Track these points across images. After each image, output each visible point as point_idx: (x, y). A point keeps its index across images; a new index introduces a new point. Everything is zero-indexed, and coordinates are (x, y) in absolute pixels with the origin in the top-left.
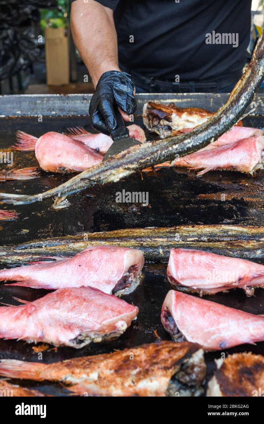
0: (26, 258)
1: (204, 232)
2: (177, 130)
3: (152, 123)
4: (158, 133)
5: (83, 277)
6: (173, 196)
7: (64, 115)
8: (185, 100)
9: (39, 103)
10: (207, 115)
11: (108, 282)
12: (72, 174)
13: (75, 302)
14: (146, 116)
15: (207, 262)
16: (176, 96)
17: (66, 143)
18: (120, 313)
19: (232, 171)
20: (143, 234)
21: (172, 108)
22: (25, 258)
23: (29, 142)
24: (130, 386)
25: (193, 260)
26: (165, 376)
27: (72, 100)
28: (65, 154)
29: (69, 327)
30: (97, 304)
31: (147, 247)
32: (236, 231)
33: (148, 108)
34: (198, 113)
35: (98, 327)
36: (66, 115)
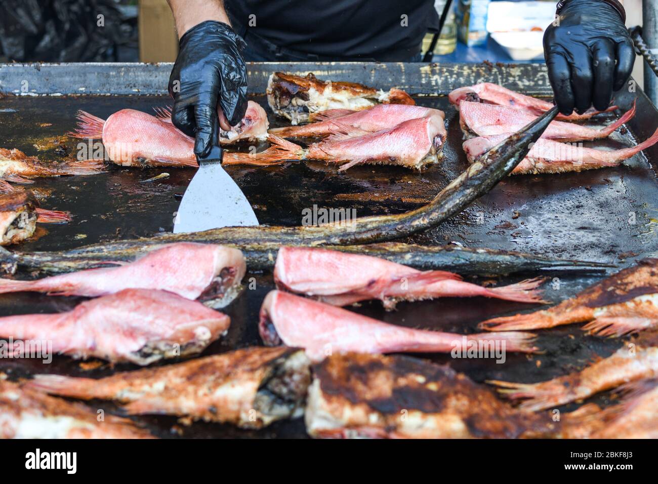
0: (79, 265)
1: (333, 231)
2: (317, 112)
3: (280, 103)
4: (288, 117)
5: (156, 281)
6: (299, 197)
7: (150, 94)
8: (334, 72)
9: (113, 75)
10: (362, 91)
11: (192, 288)
12: (155, 168)
13: (140, 302)
14: (270, 93)
15: (329, 261)
16: (319, 65)
17: (149, 123)
18: (202, 318)
19: (390, 164)
20: (248, 235)
21: (309, 80)
22: (78, 263)
23: (95, 126)
24: (205, 395)
25: (310, 258)
26: (252, 379)
27: (163, 72)
28: (145, 138)
29: (131, 333)
30: (171, 307)
31: (251, 251)
32: (377, 222)
33: (274, 80)
34: (348, 87)
35: (169, 333)
36: (153, 93)
